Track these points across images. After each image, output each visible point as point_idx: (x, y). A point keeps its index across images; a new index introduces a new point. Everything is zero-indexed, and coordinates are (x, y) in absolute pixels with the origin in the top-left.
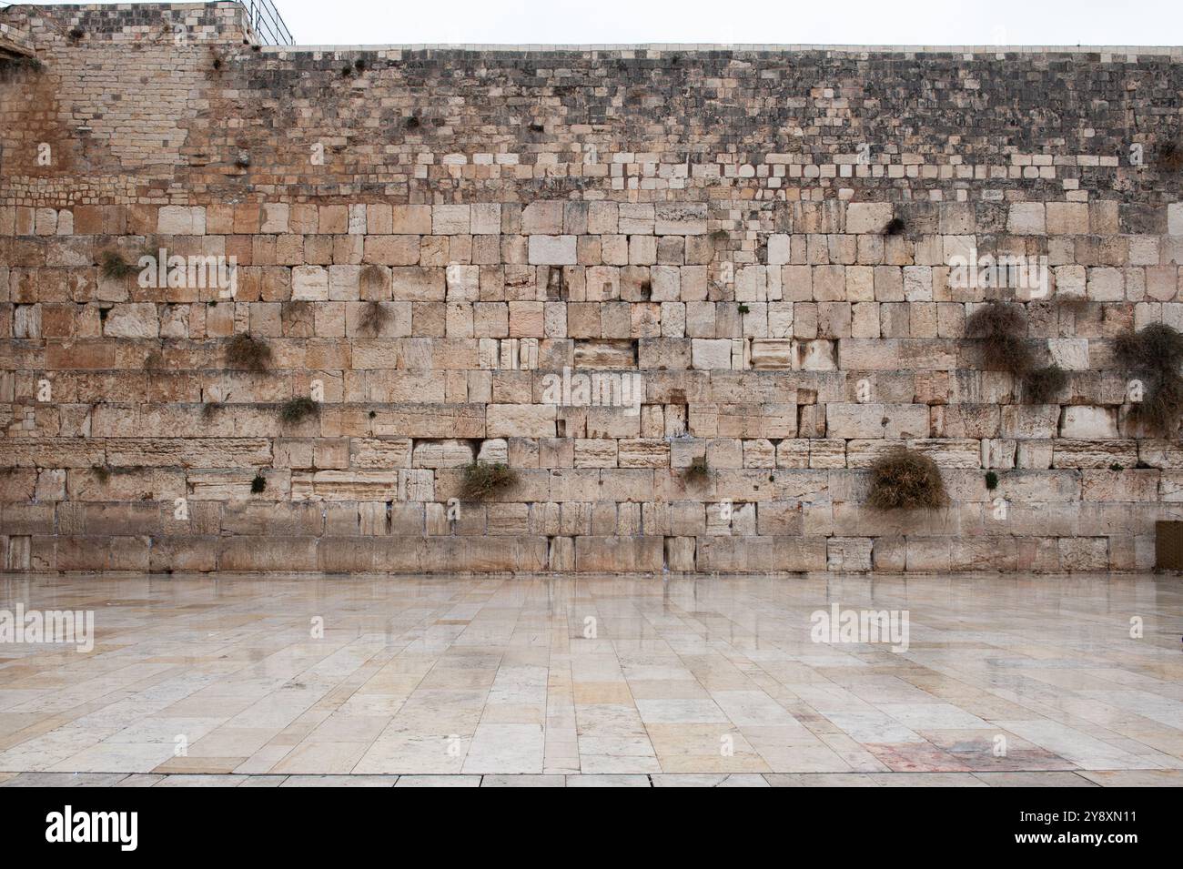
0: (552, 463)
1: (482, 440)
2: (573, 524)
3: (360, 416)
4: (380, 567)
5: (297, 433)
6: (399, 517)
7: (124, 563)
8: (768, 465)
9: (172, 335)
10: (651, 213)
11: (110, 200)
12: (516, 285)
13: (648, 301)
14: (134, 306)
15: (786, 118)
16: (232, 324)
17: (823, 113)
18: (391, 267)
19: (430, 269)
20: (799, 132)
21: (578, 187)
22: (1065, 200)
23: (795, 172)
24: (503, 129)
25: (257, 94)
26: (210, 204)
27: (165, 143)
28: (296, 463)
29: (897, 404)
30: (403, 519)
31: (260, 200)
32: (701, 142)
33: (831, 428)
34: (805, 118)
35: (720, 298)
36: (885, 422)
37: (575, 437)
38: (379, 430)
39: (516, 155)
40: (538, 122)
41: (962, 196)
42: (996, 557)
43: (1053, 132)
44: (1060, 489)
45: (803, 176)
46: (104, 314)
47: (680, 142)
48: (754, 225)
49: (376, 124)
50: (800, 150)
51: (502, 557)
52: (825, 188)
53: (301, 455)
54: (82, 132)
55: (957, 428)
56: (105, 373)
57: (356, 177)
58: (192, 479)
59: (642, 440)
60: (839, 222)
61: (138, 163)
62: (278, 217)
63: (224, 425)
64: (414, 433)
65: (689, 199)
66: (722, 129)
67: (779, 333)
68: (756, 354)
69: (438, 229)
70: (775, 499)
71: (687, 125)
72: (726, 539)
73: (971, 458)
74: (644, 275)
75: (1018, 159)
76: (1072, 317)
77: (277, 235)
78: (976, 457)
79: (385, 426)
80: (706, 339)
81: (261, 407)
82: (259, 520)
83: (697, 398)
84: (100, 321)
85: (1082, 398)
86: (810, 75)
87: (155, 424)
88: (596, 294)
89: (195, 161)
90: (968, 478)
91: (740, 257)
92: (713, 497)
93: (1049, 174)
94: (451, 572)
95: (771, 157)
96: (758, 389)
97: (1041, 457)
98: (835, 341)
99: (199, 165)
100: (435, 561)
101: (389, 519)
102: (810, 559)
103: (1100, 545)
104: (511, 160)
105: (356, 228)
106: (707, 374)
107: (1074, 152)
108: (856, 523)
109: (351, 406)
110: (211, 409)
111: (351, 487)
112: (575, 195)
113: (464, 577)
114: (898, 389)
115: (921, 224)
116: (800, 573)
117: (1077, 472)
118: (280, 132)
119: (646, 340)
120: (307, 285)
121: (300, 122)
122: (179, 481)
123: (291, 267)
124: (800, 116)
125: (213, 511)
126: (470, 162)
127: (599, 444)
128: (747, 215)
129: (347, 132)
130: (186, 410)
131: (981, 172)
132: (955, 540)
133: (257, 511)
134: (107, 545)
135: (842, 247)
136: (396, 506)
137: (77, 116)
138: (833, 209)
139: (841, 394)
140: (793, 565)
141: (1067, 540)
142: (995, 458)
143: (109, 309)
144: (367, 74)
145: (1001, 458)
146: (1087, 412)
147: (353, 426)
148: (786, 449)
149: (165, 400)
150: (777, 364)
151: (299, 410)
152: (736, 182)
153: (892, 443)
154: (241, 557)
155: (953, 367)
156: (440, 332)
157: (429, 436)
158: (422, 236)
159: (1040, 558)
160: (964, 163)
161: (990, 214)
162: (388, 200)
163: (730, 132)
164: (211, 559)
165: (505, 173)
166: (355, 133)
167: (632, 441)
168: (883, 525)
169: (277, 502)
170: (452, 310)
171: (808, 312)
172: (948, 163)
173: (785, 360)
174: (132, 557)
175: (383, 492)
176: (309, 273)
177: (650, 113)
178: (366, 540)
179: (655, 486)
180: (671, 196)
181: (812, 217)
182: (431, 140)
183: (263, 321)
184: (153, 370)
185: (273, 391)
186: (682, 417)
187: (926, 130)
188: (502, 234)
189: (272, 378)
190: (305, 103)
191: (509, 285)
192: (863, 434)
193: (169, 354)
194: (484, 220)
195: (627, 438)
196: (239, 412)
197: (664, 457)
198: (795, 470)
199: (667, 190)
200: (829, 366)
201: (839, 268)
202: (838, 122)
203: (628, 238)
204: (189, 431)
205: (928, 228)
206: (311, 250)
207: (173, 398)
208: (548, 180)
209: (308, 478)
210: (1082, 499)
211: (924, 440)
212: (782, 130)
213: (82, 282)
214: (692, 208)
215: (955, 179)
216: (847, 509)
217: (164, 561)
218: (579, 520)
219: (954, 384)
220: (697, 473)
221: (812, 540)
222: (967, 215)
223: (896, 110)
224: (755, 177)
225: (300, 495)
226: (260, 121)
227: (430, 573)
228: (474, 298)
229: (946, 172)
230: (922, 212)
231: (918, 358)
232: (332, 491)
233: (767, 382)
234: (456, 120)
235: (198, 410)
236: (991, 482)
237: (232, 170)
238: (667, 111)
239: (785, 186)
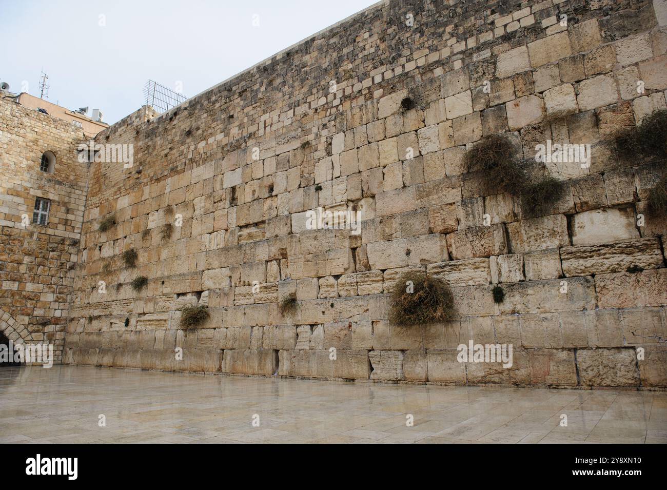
0: (224, 303)
1: (201, 292)
2: (231, 341)
3: (160, 283)
4: (158, 367)
5: (140, 295)
6: (168, 338)
7: (91, 362)
8: (332, 295)
9: (115, 254)
10: (274, 143)
11: (108, 200)
12: (218, 202)
13: (272, 196)
14: (108, 243)
15: (343, 61)
16: (129, 245)
17: (363, 49)
18: (176, 205)
19: (189, 202)
21: (245, 141)
22: (545, 36)
23: (348, 91)
24: (219, 122)
25: (147, 140)
26: (130, 193)
28: (139, 311)
29: (416, 237)
31: (143, 186)
32: (299, 94)
33: (371, 262)
34: (353, 57)
35: (306, 184)
36: (408, 253)
37: (235, 286)
38: (165, 291)
39: (223, 133)
40: (232, 113)
41: (458, 64)
45: (353, 92)
46: (100, 248)
47: (290, 98)
48: (324, 133)
49: (178, 138)
50: (351, 77)
51: (201, 363)
52: (365, 95)
53: (141, 307)
54: (105, 175)
56: (96, 274)
57: (170, 165)
58: (112, 321)
59: (266, 284)
60: (373, 114)
61: (115, 182)
62: (146, 192)
63: (122, 294)
64: (178, 291)
65: (292, 128)
66: (310, 82)
67: (339, 199)
69: (193, 181)
70: (335, 321)
71: (293, 87)
72: (306, 352)
73: (480, 276)
74: (267, 182)
75: (501, 21)
76: (564, 130)
77: (145, 200)
78: (485, 274)
79: (167, 289)
80: (299, 212)
82: (126, 341)
83: (293, 252)
84: (99, 252)
85: (586, 203)
86: (356, 29)
88: (249, 198)
89: (128, 175)
90: (477, 294)
91: (317, 155)
92: (299, 320)
93: (529, 21)
94: (181, 371)
95: (334, 88)
96: (325, 241)
97: (549, 267)
98: (373, 197)
99: (129, 177)
101: (165, 339)
102: (356, 369)
105: (167, 189)
106: (298, 235)
108: (388, 338)
109: (157, 279)
110: (119, 286)
111: (154, 322)
112: (243, 145)
114: (417, 224)
115: (428, 96)
116: (350, 380)
117: (589, 279)
118: (151, 154)
119: (269, 219)
120: (152, 221)
121: (157, 147)
122: (108, 322)
124: (351, 56)
125: (115, 336)
126: (207, 143)
127: (246, 289)
128: (321, 127)
129: (170, 146)
130: (113, 288)
131: (472, 43)
133: (126, 336)
134: (88, 353)
135: (375, 130)
136: (167, 332)
137: (105, 168)
138: (370, 106)
139: (376, 236)
140: (346, 375)
141: (585, 352)
142: (503, 273)
143: (102, 246)
144: (177, 117)
145: (508, 270)
146: (597, 216)
147: (157, 289)
148: (343, 282)
149: (109, 284)
151: (140, 283)
153: (414, 270)
154: (119, 360)
155: (459, 198)
156: (189, 234)
157: (183, 291)
158: (187, 186)
159: (556, 371)
160: (458, 41)
161: (481, 70)
162: (178, 172)
163: (313, 82)
164: (111, 360)
165: (218, 144)
166: (172, 145)
167: (261, 285)
168: (409, 340)
169: (132, 331)
170: (194, 221)
171: (355, 180)
172: (445, 47)
174: (94, 358)
175: (164, 324)
176: (153, 215)
177: (277, 88)
178: (156, 351)
179: (270, 315)
180: (284, 130)
181: (357, 117)
182: (194, 139)
183: (137, 242)
185: (136, 275)
187: (429, 31)
188: (214, 176)
189: (136, 269)
190: (159, 138)
191: (215, 202)
192: (392, 265)
193: (113, 262)
194: (208, 171)
195: (258, 284)
196: (126, 287)
197: (275, 295)
198: (348, 297)
199: (283, 127)
200: (371, 215)
201: (373, 145)
202: (372, 50)
203: (264, 161)
204: (113, 298)
205: (433, 97)
206: (154, 204)
207: (111, 283)
208: (234, 142)
209: (142, 318)
210: (597, 306)
211: (440, 264)
212: (340, 69)
213: (97, 236)
214: (294, 133)
215: (452, 55)
216: (381, 327)
217: (100, 361)
218: (234, 339)
219: (461, 213)
221: (358, 353)
222: (462, 78)
224: (326, 103)
225: (139, 327)
226: (146, 152)
227: (174, 371)
228: (202, 213)
229: (445, 53)
230: (428, 87)
231: (431, 197)
232: (148, 325)
233: (330, 235)
234: (203, 125)
235: (116, 287)
236: (498, 295)
237: (137, 175)
238: (284, 83)
239: (342, 102)
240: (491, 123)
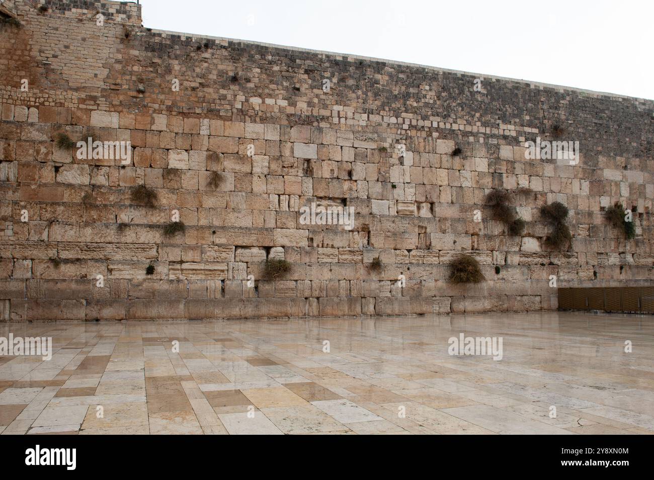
0: (307, 260)
1: (271, 247)
2: (318, 291)
3: (207, 234)
4: (219, 316)
5: (172, 241)
6: (229, 288)
7: (69, 316)
8: (406, 262)
9: (98, 184)
10: (352, 136)
11: (62, 105)
12: (288, 167)
13: (351, 179)
14: (76, 166)
15: (410, 97)
16: (135, 179)
17: (425, 97)
18: (223, 154)
19: (244, 156)
20: (415, 104)
21: (317, 120)
22: (520, 146)
23: (414, 123)
24: (280, 87)
25: (150, 54)
26: (122, 111)
27: (96, 75)
28: (172, 258)
29: (459, 234)
30: (231, 289)
31: (151, 112)
32: (374, 104)
33: (433, 244)
35: (383, 180)
36: (455, 242)
37: (318, 246)
38: (217, 241)
39: (287, 101)
40: (297, 86)
41: (481, 140)
42: (500, 305)
43: (515, 116)
44: (523, 273)
45: (417, 125)
46: (57, 169)
47: (364, 103)
48: (397, 146)
49: (215, 77)
50: (415, 113)
51: (283, 309)
52: (427, 131)
53: (175, 254)
54: (45, 64)
55: (484, 246)
56: (58, 204)
57: (204, 104)
58: (111, 267)
59: (349, 249)
60: (433, 148)
61: (79, 85)
62: (161, 122)
63: (130, 236)
64: (236, 243)
65: (368, 131)
66: (382, 99)
67: (410, 198)
68: (400, 208)
69: (248, 136)
70: (410, 279)
71: (367, 95)
72: (389, 298)
73: (489, 260)
74: (348, 167)
75: (502, 126)
76: (524, 197)
77: (160, 132)
78: (491, 259)
79: (221, 239)
80: (378, 200)
81: (151, 227)
82: (151, 290)
83: (374, 228)
84: (54, 173)
85: (529, 233)
86: (419, 78)
87: (88, 234)
88: (327, 175)
89: (113, 87)
90: (489, 269)
91: (392, 161)
92: (383, 277)
93: (514, 134)
94: (257, 318)
95: (404, 115)
96: (402, 225)
97: (515, 259)
98: (432, 204)
99: (115, 89)
100: (248, 312)
101: (223, 290)
102: (426, 308)
103: (538, 299)
104: (284, 103)
105: (204, 131)
106: (379, 217)
107: (522, 125)
108: (444, 290)
109: (202, 227)
110: (122, 227)
111: (203, 272)
112: (315, 124)
113: (264, 320)
114: (460, 227)
115: (466, 152)
116: (421, 315)
117: (528, 266)
118: (163, 76)
119: (351, 199)
120: (176, 160)
121: (173, 72)
122: (103, 268)
123: (168, 150)
124: (416, 97)
125: (123, 285)
126: (263, 102)
127: (329, 251)
128: (395, 141)
129: (199, 80)
130: (107, 227)
131: (488, 131)
132: (484, 297)
133: (150, 285)
134: (59, 305)
135: (434, 159)
136: (228, 282)
137: (42, 55)
138: (431, 141)
139: (436, 229)
140: (419, 311)
141: (526, 297)
142: (498, 260)
143: (59, 167)
144: (210, 51)
145: (500, 259)
146: (531, 239)
147: (203, 238)
148: (414, 254)
149: (94, 221)
150: (408, 213)
151: (172, 229)
152: (389, 125)
153: (458, 253)
154: (140, 311)
156: (249, 190)
157: (244, 244)
158: (239, 138)
159: (517, 305)
160: (481, 126)
161: (493, 149)
162: (221, 118)
163: (386, 101)
164: (122, 313)
165: (281, 109)
166: (202, 81)
167: (345, 249)
168: (455, 291)
169: (161, 280)
170: (255, 178)
171: (421, 189)
172: (475, 125)
173: (412, 212)
174: (75, 311)
175: (220, 274)
176: (178, 154)
177: (350, 87)
178: (211, 301)
179: (357, 272)
180: (360, 129)
181: (422, 144)
182: (243, 89)
183: (152, 179)
184: (88, 203)
185: (158, 218)
186: (367, 238)
187: (467, 109)
188: (280, 141)
189: (157, 210)
190: (177, 62)
191: (284, 167)
192: (446, 248)
193: (97, 194)
194: (271, 133)
195: (343, 248)
196: (139, 229)
197: (360, 258)
198: (418, 265)
199: (358, 125)
200: (430, 215)
201: (434, 169)
202: (431, 102)
203: (341, 147)
204: (109, 239)
205: (469, 154)
206: (180, 141)
207: (100, 220)
208: (303, 115)
209: (178, 266)
210: (531, 278)
211: (470, 251)
212: (408, 102)
213: (43, 150)
214: (370, 135)
215: (478, 133)
216: (441, 283)
217: (94, 314)
218: (321, 290)
219: (481, 225)
220: (376, 265)
221: (427, 298)
222: (484, 149)
223: (455, 99)
224: (397, 123)
225: (173, 276)
226: (151, 69)
227: (246, 318)
228: (266, 173)
229: (475, 129)
230: (467, 146)
231: (467, 213)
232: (191, 274)
233: (405, 222)
234: (256, 80)
235: (114, 227)
236: (497, 271)
237: (135, 94)
238: (358, 87)
239: (410, 129)
240: (496, 182)
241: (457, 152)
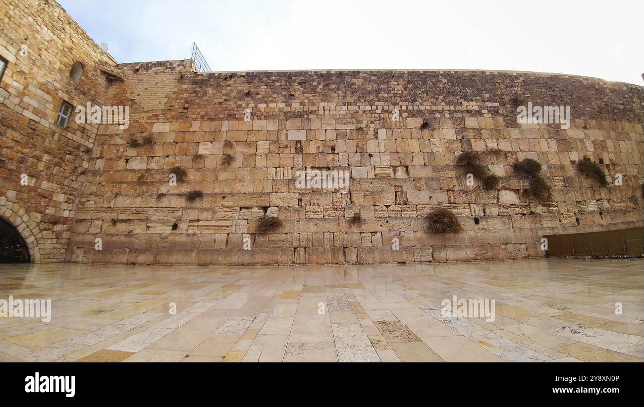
0: (296, 216)
1: (268, 207)
2: (305, 242)
3: (219, 198)
4: (221, 263)
5: (193, 205)
6: (232, 240)
7: (117, 261)
8: (385, 216)
9: (151, 168)
10: (334, 122)
11: (137, 121)
12: (283, 148)
13: (334, 153)
14: (139, 157)
15: (381, 91)
16: (174, 163)
17: (394, 89)
18: (236, 142)
19: (251, 142)
20: (386, 95)
21: (307, 114)
22: (484, 117)
23: (386, 108)
24: (280, 95)
25: (194, 86)
26: (172, 122)
27: (160, 102)
28: (191, 218)
29: (434, 191)
30: (233, 241)
31: (190, 120)
32: (350, 98)
33: (409, 200)
34: (388, 91)
35: (361, 151)
36: (431, 198)
37: (306, 205)
38: (226, 204)
39: (285, 104)
40: (293, 93)
41: (447, 115)
42: (484, 253)
43: (475, 95)
44: (504, 223)
45: (389, 109)
46: (127, 161)
47: (343, 99)
48: (372, 126)
49: (235, 94)
50: (387, 101)
51: (274, 258)
53: (194, 215)
54: (132, 100)
55: (460, 200)
56: (123, 183)
57: (226, 112)
58: (149, 225)
59: (333, 206)
60: (403, 125)
61: (149, 109)
62: (196, 126)
63: (165, 202)
64: (240, 205)
65: (347, 117)
66: (358, 94)
67: (385, 164)
68: (377, 172)
69: (254, 129)
70: (390, 230)
71: (346, 93)
72: (370, 248)
73: (467, 212)
74: (332, 143)
75: (465, 104)
76: (495, 157)
77: (195, 132)
78: (469, 212)
79: (228, 202)
80: (357, 167)
81: (180, 195)
82: (173, 242)
83: (355, 189)
84: (125, 163)
85: (505, 187)
86: (388, 78)
87: (138, 202)
88: (314, 151)
89: (169, 108)
90: (467, 220)
91: (368, 137)
92: (364, 230)
93: (477, 108)
94: (252, 265)
95: (376, 103)
96: (379, 185)
97: (494, 211)
98: (407, 167)
99: (171, 109)
100: (245, 260)
101: (227, 241)
102: (406, 256)
103: (523, 246)
104: (284, 105)
105: (224, 129)
106: (358, 180)
107: (484, 101)
108: (424, 240)
109: (216, 194)
110: (160, 196)
111: (213, 227)
112: (306, 116)
113: (257, 267)
114: (434, 185)
115: (434, 125)
116: (403, 263)
117: (509, 216)
118: (200, 98)
119: (333, 167)
120: (203, 150)
121: (208, 95)
122: (144, 225)
123: (199, 143)
124: (386, 90)
125: (156, 238)
126: (268, 106)
127: (315, 208)
128: (370, 122)
129: (224, 98)
130: (151, 197)
131: (452, 108)
132: (466, 246)
133: (173, 238)
134: (112, 252)
135: (406, 133)
136: (231, 235)
137: (132, 95)
138: (401, 120)
139: (412, 187)
140: (399, 259)
141: (510, 245)
142: (477, 212)
143: (129, 159)
144: (233, 79)
145: (478, 211)
146: (508, 192)
147: (215, 202)
148: (392, 209)
149: (144, 193)
150: (385, 176)
151: (194, 196)
152: (364, 111)
153: (434, 206)
154: (164, 258)
155: (454, 176)
156: (253, 165)
157: (246, 206)
158: (248, 131)
159: (502, 253)
160: (446, 105)
161: (458, 121)
162: (236, 119)
163: (361, 95)
164: (151, 259)
165: (280, 110)
166: (227, 98)
167: (329, 207)
168: (436, 241)
169: (182, 234)
170: (258, 157)
171: (395, 156)
172: (440, 105)
173: (388, 174)
174: (121, 257)
175: (226, 230)
176: (205, 145)
177: (333, 90)
178: (217, 250)
179: (339, 226)
180: (341, 116)
182: (254, 99)
183: (185, 162)
184: (141, 181)
185: (186, 189)
186: (349, 197)
187: (431, 95)
188: (278, 130)
189: (186, 184)
190: (211, 88)
191: (281, 148)
192: (423, 203)
193: (148, 175)
194: (272, 126)
195: (327, 205)
196: (171, 197)
197: (342, 213)
198: (396, 218)
199: (340, 114)
200: (406, 176)
201: (405, 140)
202: (399, 92)
203: (326, 130)
204: (151, 205)
205: (436, 126)
206: (207, 136)
207: (147, 192)
208: (296, 112)
209: (196, 224)
210: (513, 227)
211: (447, 205)
212: (380, 95)
213: (122, 149)
214: (349, 120)
215: (443, 110)
216: (419, 234)
217: (132, 260)
218: (307, 240)
219: (455, 182)
220: (356, 220)
221: (407, 248)
222: (450, 122)
223: (420, 88)
224: (371, 110)
225: (192, 231)
226: (194, 95)
227: (243, 265)
228: (266, 153)
229: (440, 108)
230: (434, 120)
231: (440, 173)
232: (204, 229)
233: (382, 183)
234: (263, 93)
235: (155, 197)
236: (477, 221)
237: (182, 110)
238: (338, 89)
239: (383, 113)
240: (465, 146)
241: (425, 126)
